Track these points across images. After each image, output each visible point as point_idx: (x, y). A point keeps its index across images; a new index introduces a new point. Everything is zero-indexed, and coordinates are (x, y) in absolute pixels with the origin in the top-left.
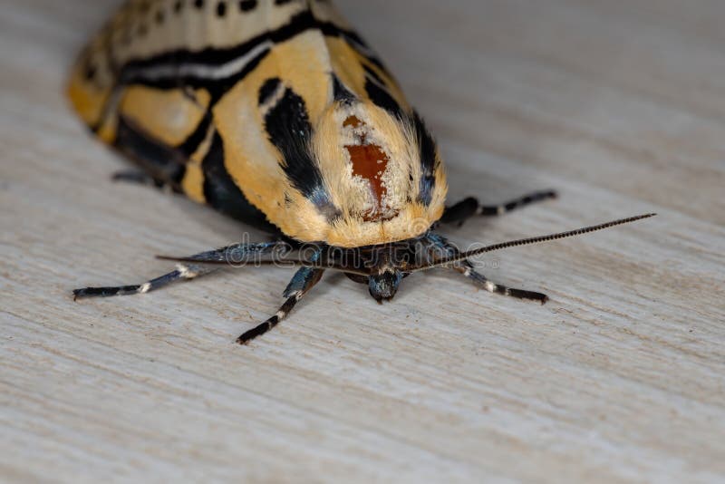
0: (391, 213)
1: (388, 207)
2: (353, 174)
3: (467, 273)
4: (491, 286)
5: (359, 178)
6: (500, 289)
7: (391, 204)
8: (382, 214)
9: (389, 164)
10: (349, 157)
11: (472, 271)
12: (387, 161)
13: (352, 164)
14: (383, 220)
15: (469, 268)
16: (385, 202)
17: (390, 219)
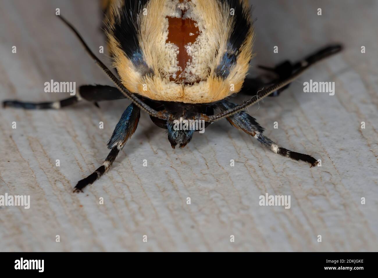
0: (193, 79)
1: (191, 73)
2: (167, 41)
3: (256, 137)
4: (275, 149)
5: (170, 45)
6: (283, 152)
7: (194, 71)
8: (185, 79)
9: (199, 37)
10: (167, 26)
11: (261, 135)
12: (199, 34)
13: (168, 33)
14: (186, 83)
15: (258, 133)
16: (189, 69)
17: (191, 84)
